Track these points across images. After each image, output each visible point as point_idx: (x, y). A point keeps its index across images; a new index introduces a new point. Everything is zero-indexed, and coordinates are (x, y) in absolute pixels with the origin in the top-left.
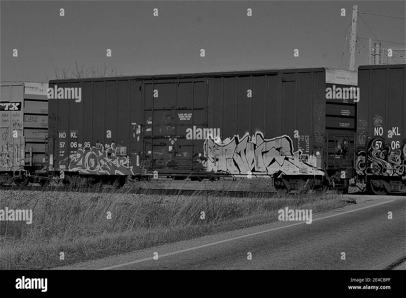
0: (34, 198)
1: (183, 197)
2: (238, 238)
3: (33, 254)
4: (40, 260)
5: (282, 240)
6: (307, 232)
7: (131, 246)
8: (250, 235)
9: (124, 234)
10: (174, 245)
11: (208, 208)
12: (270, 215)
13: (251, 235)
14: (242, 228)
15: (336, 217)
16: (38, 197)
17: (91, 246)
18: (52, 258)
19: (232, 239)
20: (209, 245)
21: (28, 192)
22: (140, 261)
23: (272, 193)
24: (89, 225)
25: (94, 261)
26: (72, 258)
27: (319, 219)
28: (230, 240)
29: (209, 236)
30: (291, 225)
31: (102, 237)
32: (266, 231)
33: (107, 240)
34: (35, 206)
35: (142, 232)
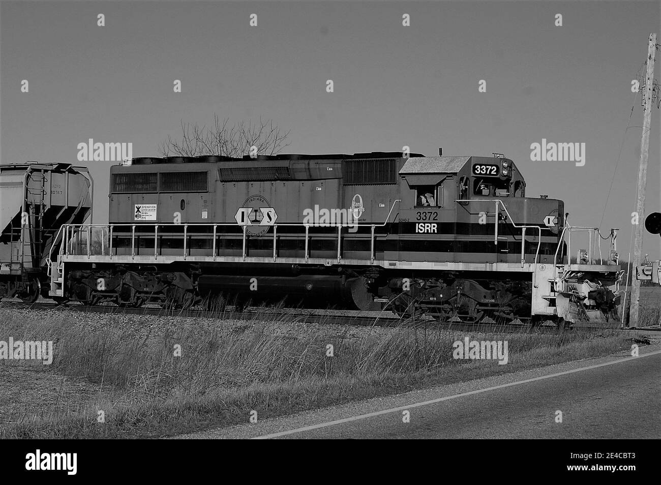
0: (146, 326)
1: (378, 329)
2: (464, 394)
3: (143, 415)
4: (155, 423)
5: (534, 399)
6: (572, 387)
7: (297, 404)
8: (483, 390)
9: (285, 386)
10: (364, 404)
11: (417, 347)
12: (514, 360)
13: (486, 390)
14: (471, 380)
15: (619, 364)
16: (152, 325)
17: (235, 403)
18: (173, 420)
19: (455, 396)
20: (418, 404)
21: (137, 318)
22: (311, 428)
23: (519, 325)
24: (231, 370)
25: (238, 427)
26: (205, 420)
27: (591, 367)
28: (452, 397)
29: (419, 392)
30: (548, 376)
31: (251, 389)
32: (509, 385)
33: (259, 394)
34: (146, 339)
35: (314, 382)
